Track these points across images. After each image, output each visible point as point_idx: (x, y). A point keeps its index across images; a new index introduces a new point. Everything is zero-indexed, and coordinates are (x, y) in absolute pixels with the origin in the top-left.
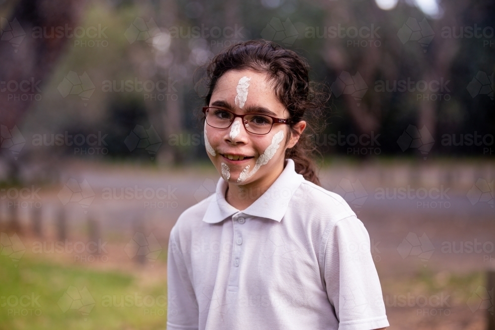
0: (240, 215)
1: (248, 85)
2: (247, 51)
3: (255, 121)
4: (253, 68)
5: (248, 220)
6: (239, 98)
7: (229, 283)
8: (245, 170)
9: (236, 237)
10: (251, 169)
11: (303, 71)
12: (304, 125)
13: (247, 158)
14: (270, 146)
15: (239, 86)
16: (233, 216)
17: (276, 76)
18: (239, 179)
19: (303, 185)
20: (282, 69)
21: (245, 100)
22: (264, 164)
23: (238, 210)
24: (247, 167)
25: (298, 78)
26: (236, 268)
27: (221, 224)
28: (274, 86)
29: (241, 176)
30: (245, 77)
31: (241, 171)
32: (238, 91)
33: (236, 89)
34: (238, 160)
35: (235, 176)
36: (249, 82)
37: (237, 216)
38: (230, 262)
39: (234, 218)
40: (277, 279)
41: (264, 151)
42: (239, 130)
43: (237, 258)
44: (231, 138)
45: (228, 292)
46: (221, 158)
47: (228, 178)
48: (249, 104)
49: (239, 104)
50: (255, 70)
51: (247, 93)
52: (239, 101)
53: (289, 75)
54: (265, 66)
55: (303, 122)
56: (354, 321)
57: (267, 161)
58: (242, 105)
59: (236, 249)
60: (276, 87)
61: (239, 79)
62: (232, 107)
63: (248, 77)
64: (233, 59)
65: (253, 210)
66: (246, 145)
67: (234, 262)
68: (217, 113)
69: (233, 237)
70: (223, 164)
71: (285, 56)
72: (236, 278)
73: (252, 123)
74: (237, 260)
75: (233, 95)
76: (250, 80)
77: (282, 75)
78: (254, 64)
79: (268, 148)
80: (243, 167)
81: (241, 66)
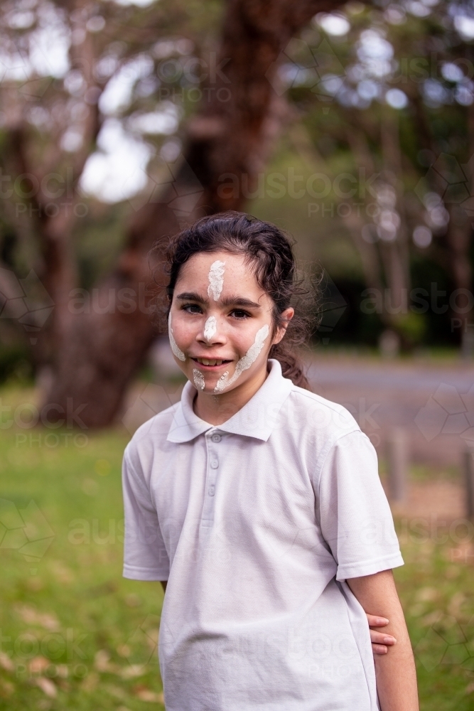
0: (215, 432)
1: (224, 271)
2: (216, 227)
3: (233, 314)
4: (227, 249)
5: (225, 438)
6: (213, 289)
7: (203, 516)
8: (223, 378)
9: (211, 459)
10: (230, 376)
11: (286, 247)
12: (291, 314)
13: (225, 362)
14: (254, 345)
15: (211, 273)
16: (207, 434)
17: (255, 257)
18: (216, 389)
19: (293, 393)
20: (263, 249)
21: (220, 289)
22: (247, 368)
23: (212, 426)
24: (225, 374)
25: (282, 257)
26: (211, 498)
27: (192, 443)
28: (254, 270)
29: (218, 384)
30: (218, 261)
31: (218, 378)
32: (211, 279)
33: (208, 277)
34: (216, 365)
35: (211, 385)
36: (224, 267)
37: (211, 433)
38: (204, 490)
39: (208, 436)
40: (263, 512)
41: (246, 352)
42: (215, 328)
43: (213, 485)
44: (206, 339)
45: (201, 527)
46: (193, 363)
47: (203, 388)
48: (225, 294)
49: (213, 295)
50: (230, 251)
51: (222, 282)
52: (212, 291)
53: (272, 255)
54: (241, 245)
55: (290, 310)
56: (360, 563)
57: (250, 364)
58: (217, 298)
59: (211, 473)
60: (257, 272)
61: (211, 264)
62: (205, 300)
63: (222, 261)
64: (201, 239)
65: (232, 425)
66: (225, 346)
67: (210, 491)
68: (184, 308)
69: (206, 459)
70: (195, 370)
71: (264, 231)
72: (211, 510)
73: (229, 317)
74: (213, 488)
75: (205, 285)
76: (224, 264)
77: (263, 255)
78: (227, 244)
79: (251, 348)
80: (220, 374)
81: (212, 247)
